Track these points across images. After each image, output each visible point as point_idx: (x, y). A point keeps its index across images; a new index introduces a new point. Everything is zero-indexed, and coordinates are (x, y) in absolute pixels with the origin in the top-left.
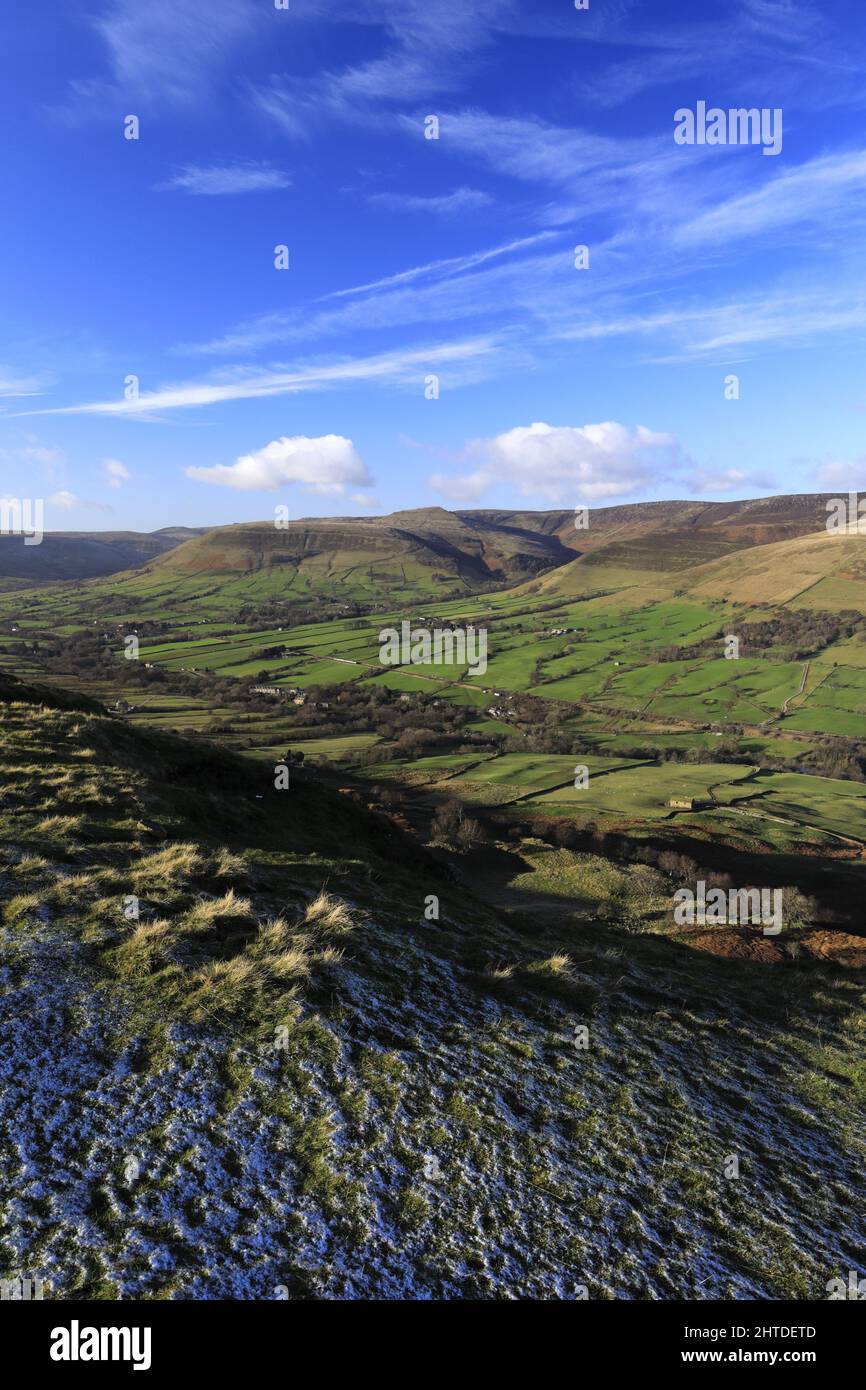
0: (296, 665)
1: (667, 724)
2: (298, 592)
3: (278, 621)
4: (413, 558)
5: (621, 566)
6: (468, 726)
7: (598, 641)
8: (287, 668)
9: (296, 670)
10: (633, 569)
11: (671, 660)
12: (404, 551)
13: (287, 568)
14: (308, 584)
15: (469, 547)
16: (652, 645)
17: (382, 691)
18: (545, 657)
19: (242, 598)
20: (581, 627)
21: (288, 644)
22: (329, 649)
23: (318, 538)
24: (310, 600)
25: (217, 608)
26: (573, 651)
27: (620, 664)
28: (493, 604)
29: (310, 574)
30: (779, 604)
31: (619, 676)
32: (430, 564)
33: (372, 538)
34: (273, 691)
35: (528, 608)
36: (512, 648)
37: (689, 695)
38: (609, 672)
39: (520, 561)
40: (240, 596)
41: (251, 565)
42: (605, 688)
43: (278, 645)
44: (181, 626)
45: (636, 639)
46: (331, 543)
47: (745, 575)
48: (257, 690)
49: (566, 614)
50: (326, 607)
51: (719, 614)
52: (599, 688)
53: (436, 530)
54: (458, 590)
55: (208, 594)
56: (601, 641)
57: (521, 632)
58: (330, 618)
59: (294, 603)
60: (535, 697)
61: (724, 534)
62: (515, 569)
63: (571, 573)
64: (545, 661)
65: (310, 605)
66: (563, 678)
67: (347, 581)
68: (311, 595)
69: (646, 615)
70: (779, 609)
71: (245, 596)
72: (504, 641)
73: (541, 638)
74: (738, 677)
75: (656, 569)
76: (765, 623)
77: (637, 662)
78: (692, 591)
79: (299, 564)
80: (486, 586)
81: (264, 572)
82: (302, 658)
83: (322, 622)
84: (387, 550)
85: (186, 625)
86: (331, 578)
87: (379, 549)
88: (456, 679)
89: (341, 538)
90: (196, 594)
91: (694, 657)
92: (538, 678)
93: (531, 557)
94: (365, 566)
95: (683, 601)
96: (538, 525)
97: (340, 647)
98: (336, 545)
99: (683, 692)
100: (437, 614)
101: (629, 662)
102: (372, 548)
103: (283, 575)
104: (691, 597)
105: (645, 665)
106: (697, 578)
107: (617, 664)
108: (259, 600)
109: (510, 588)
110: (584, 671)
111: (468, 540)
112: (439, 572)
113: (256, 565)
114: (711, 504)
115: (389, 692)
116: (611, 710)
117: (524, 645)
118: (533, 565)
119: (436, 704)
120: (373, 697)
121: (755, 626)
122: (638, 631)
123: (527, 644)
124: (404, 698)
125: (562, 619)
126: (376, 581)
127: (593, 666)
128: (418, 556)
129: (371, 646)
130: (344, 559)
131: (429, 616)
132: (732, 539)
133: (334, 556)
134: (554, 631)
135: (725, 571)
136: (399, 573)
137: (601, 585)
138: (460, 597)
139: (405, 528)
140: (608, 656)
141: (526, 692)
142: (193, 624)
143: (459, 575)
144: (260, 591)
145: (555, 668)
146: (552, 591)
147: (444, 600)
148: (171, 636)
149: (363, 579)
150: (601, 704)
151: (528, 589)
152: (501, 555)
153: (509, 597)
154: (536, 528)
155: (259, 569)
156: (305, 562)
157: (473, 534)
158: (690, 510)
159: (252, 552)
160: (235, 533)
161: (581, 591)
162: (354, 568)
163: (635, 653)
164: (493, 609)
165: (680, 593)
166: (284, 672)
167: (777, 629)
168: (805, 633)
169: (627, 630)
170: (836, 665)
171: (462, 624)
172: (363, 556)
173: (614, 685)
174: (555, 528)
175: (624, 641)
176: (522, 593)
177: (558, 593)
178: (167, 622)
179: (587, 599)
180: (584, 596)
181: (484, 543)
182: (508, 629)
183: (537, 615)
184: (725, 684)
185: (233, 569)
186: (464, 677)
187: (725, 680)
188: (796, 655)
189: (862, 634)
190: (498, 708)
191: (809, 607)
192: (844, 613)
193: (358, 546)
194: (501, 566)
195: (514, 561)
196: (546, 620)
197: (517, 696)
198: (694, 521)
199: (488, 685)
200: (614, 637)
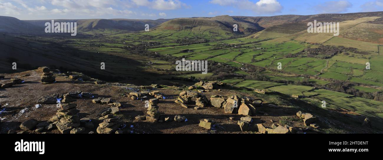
0: (191, 54)
1: (289, 74)
2: (191, 36)
3: (187, 43)
5: (276, 32)
6: (235, 72)
7: (269, 51)
8: (189, 55)
9: (191, 56)
10: (279, 33)
11: (290, 57)
12: (219, 26)
13: (189, 30)
14: (194, 34)
16: (284, 53)
17: (213, 62)
18: (256, 55)
20: (266, 47)
21: (189, 49)
22: (200, 51)
23: (197, 22)
24: (194, 38)
25: (172, 39)
26: (263, 54)
27: (276, 58)
28: (241, 41)
29: (194, 31)
30: (321, 43)
31: (275, 61)
32: (225, 30)
33: (210, 23)
35: (251, 42)
36: (246, 52)
37: (295, 67)
38: (273, 60)
39: (249, 30)
40: (177, 36)
41: (180, 29)
42: (272, 64)
43: (187, 49)
44: (163, 43)
45: (280, 51)
46: (200, 24)
47: (311, 35)
48: (182, 60)
49: (261, 44)
50: (198, 40)
51: (303, 45)
52: (270, 63)
53: (227, 21)
54: (232, 37)
55: (170, 36)
57: (249, 48)
58: (200, 43)
59: (190, 38)
60: (253, 65)
61: (305, 24)
62: (247, 32)
63: (262, 33)
65: (194, 39)
66: (260, 61)
67: (204, 33)
69: (282, 45)
70: (321, 45)
71: (179, 37)
72: (244, 50)
73: (254, 50)
74: (308, 63)
75: (286, 33)
76: (317, 49)
77: (280, 57)
78: (295, 39)
80: (239, 36)
81: (183, 31)
82: (193, 53)
83: (197, 44)
84: (214, 26)
86: (199, 33)
87: (212, 25)
88: (232, 60)
89: (202, 23)
90: (167, 35)
91: (296, 57)
92: (254, 60)
93: (251, 29)
94: (208, 30)
95: (293, 42)
97: (203, 50)
99: (293, 66)
100: (227, 43)
101: (278, 57)
102: (210, 25)
103: (188, 31)
104: (295, 41)
105: (282, 58)
106: (297, 36)
107: (275, 58)
108: (182, 38)
109: (246, 37)
110: (266, 59)
112: (227, 32)
113: (181, 29)
114: (301, 16)
115: (215, 62)
116: (273, 70)
117: (250, 52)
118: (252, 31)
119: (227, 66)
120: (211, 63)
121: (314, 49)
122: (280, 49)
123: (250, 51)
124: (219, 64)
125: (260, 45)
126: (211, 34)
127: (268, 58)
128: (222, 27)
129: (210, 50)
130: (203, 28)
131: (225, 43)
133: (201, 27)
134: (258, 48)
135: (305, 34)
136: (217, 32)
137: (270, 37)
138: (232, 39)
139: (219, 20)
140: (272, 55)
141: (251, 64)
142: (166, 43)
143: (232, 33)
144: (182, 35)
145: (258, 58)
146: (257, 38)
147: (228, 39)
148: (161, 46)
149: (208, 33)
150: (271, 68)
151: (251, 37)
152: (243, 28)
153: (245, 39)
154: (253, 21)
155: (182, 30)
156: (193, 28)
157: (236, 22)
158: (295, 17)
159: (180, 25)
160: (176, 21)
162: (206, 30)
163: (280, 55)
164: (242, 42)
165: (292, 40)
166: (189, 56)
167: (320, 50)
168: (328, 52)
169: (277, 49)
170: (336, 61)
171: (233, 46)
172: (208, 27)
173: (274, 63)
174: (258, 21)
175: (277, 52)
176: (249, 38)
177: (259, 38)
178: (160, 42)
179: (267, 40)
180: (266, 39)
181: (239, 25)
182: (245, 47)
183: (253, 44)
184: (305, 64)
185: (175, 29)
186: (234, 59)
187: (305, 63)
188: (325, 58)
189: (345, 52)
190: (243, 68)
191: (329, 45)
192: (339, 47)
193: (207, 25)
194: (243, 31)
195: (247, 30)
196: (255, 45)
197: (248, 65)
198: (296, 20)
199: (240, 62)
200: (274, 50)
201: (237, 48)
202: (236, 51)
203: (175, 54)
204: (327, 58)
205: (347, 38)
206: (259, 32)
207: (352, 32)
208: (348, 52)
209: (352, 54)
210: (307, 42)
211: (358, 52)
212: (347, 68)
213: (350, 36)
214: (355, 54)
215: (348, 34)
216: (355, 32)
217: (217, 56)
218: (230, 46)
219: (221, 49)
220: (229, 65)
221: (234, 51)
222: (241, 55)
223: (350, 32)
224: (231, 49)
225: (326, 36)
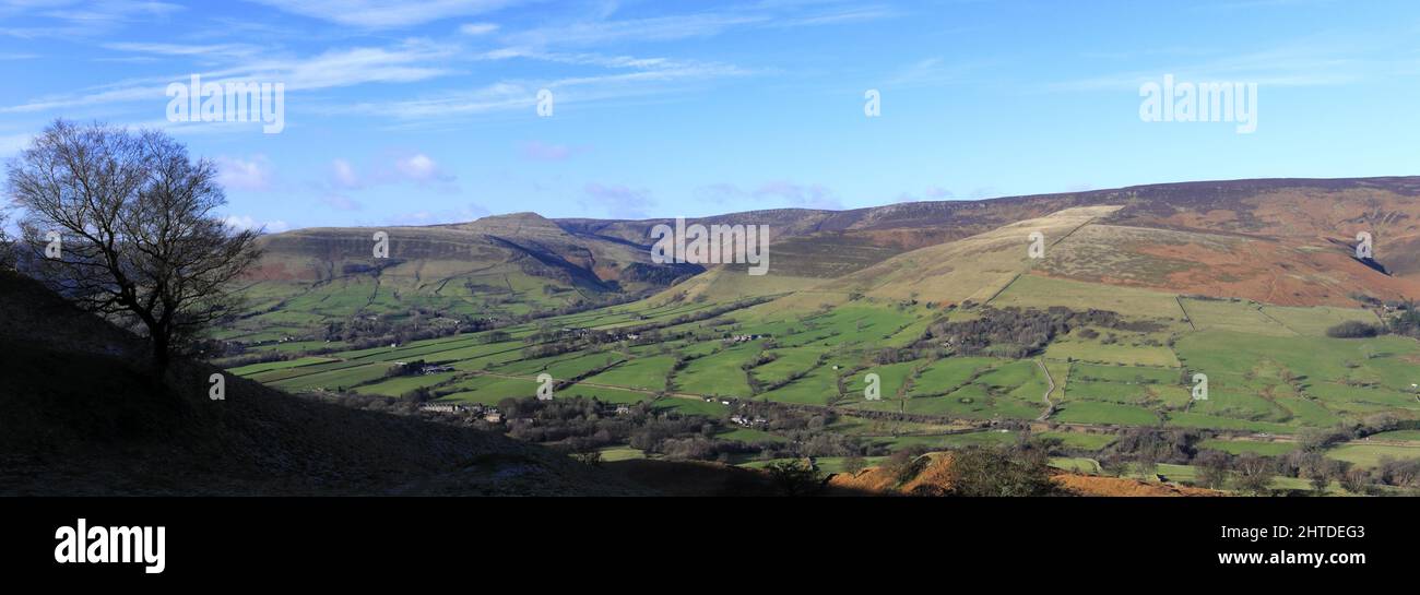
0: (451, 381)
1: (941, 423)
2: (389, 306)
3: (387, 337)
4: (517, 268)
6: (717, 436)
7: (795, 346)
8: (442, 385)
9: (460, 386)
10: (783, 275)
11: (892, 361)
12: (506, 259)
13: (366, 279)
14: (396, 297)
15: (577, 256)
16: (860, 347)
17: (593, 402)
18: (752, 364)
19: (320, 314)
20: (769, 332)
21: (427, 359)
22: (480, 364)
23: (400, 245)
24: (408, 315)
25: (294, 325)
26: (777, 357)
27: (839, 368)
28: (642, 314)
29: (396, 286)
30: (982, 303)
31: (845, 380)
32: (538, 274)
33: (465, 245)
34: (450, 409)
35: (688, 316)
36: (700, 356)
37: (940, 395)
38: (833, 377)
39: (639, 271)
40: (315, 310)
41: (319, 276)
42: (843, 391)
43: (416, 359)
44: (256, 345)
45: (837, 344)
46: (416, 250)
47: (928, 275)
48: (428, 408)
49: (735, 321)
50: (434, 321)
51: (915, 315)
52: (835, 391)
53: (536, 237)
54: (581, 302)
55: (273, 310)
56: (800, 346)
57: (698, 340)
58: (450, 333)
59: (387, 317)
60: (776, 404)
61: (871, 239)
62: (634, 279)
63: (717, 280)
64: (751, 367)
65: (411, 319)
66: (786, 383)
67: (442, 293)
68: (404, 309)
69: (828, 320)
70: (984, 307)
71: (323, 311)
72: (682, 349)
73: (728, 345)
74: (977, 376)
75: (809, 275)
76: (976, 322)
77: (856, 364)
78: (867, 295)
79: (379, 274)
81: (337, 285)
82: (452, 374)
83: (438, 337)
84: (484, 258)
85: (263, 343)
86: (422, 291)
87: (476, 257)
88: (663, 389)
89: (427, 245)
90: (259, 309)
91: (915, 358)
92: (758, 384)
94: (461, 276)
95: (862, 304)
96: (640, 235)
97: (496, 360)
98: (422, 252)
99: (931, 393)
100: (582, 325)
101: (848, 367)
102: (466, 256)
103: (361, 287)
104: (871, 300)
105: (867, 368)
106: (869, 280)
107: (835, 368)
108: (345, 314)
109: (640, 298)
110: (802, 376)
111: (573, 248)
112: (553, 282)
113: (325, 276)
114: (831, 213)
115: (602, 404)
116: (867, 413)
117: (713, 353)
119: (666, 414)
120: (590, 410)
121: (966, 325)
122: (833, 335)
123: (716, 351)
124: (620, 410)
125: (734, 326)
126: (476, 293)
127: (810, 370)
128: (523, 264)
130: (433, 268)
131: (573, 326)
132: (879, 244)
133: (421, 266)
134: (737, 338)
135: (899, 273)
136: (504, 284)
137: (754, 294)
138: (588, 309)
139: (499, 234)
140: (819, 359)
141: (757, 398)
142: (273, 342)
143: (574, 285)
144: (338, 305)
145: (766, 374)
146: (700, 299)
147: (574, 311)
148: (259, 357)
149: (462, 292)
150: (852, 407)
151: (671, 297)
152: (614, 265)
153: (650, 308)
154: (635, 238)
155: (329, 280)
156: (386, 272)
157: (578, 242)
158: (810, 217)
159: (318, 261)
160: (295, 239)
161: (734, 299)
162: (448, 279)
163: (846, 356)
164: (642, 318)
165: (857, 297)
166: (443, 389)
167: (991, 327)
168: (1021, 330)
169: (821, 334)
170: (1070, 360)
171: (622, 334)
172: (458, 266)
173: (849, 389)
175: (826, 345)
176: (663, 302)
177: (708, 301)
178: (239, 340)
179: (747, 307)
180: (744, 302)
181: (592, 252)
182: (679, 337)
183: (703, 323)
184: (969, 383)
185: (296, 280)
186: (672, 388)
187: (967, 379)
188: (1025, 352)
189: (1081, 329)
190: (744, 416)
191: (1014, 305)
192: (1053, 310)
193: (450, 254)
194: (616, 276)
195: (632, 270)
196: (717, 328)
197: (751, 403)
198: (817, 230)
199: (707, 394)
200: (811, 342)
201: (645, 342)
202: (651, 355)
203: (366, 383)
204: (1032, 353)
205: (1065, 277)
206: (695, 277)
207: (1074, 257)
208: (1091, 326)
209: (1108, 333)
210: (923, 299)
211: (1124, 324)
212: (1125, 382)
213: (1073, 270)
214: (1119, 333)
215: (1064, 264)
216: (1083, 253)
217: (579, 378)
218: (606, 337)
219: (574, 350)
220: (674, 411)
222: (690, 368)
223: (1067, 255)
224: (620, 346)
225: (986, 273)
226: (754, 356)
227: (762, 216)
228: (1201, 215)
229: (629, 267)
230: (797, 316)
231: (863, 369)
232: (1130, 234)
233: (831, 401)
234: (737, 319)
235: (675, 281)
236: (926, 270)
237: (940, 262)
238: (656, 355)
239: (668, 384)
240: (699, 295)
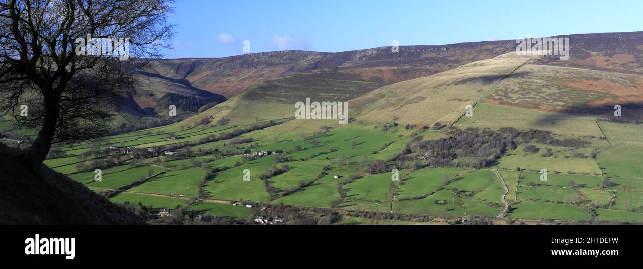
5: (279, 101)
7: (303, 160)
10: (290, 103)
11: (381, 172)
16: (355, 160)
18: (269, 175)
20: (279, 149)
26: (288, 168)
27: (339, 177)
28: (176, 135)
30: (449, 125)
31: (347, 186)
35: (214, 136)
36: (226, 168)
37: (420, 198)
38: (335, 184)
39: (172, 99)
42: (344, 196)
45: (336, 158)
47: (405, 104)
49: (253, 140)
51: (396, 135)
52: (337, 196)
54: (125, 125)
56: (307, 160)
57: (223, 155)
60: (290, 206)
61: (359, 75)
63: (237, 107)
64: (268, 177)
66: (295, 191)
69: (328, 139)
70: (451, 128)
72: (211, 163)
73: (248, 159)
74: (448, 183)
76: (444, 140)
77: (353, 174)
80: (147, 121)
88: (197, 196)
92: (274, 191)
93: (181, 97)
95: (355, 126)
96: (172, 71)
100: (126, 144)
101: (346, 176)
104: (361, 123)
105: (361, 177)
107: (336, 177)
110: (310, 184)
114: (326, 54)
116: (367, 213)
117: (237, 166)
118: (184, 103)
119: (200, 216)
121: (437, 142)
122: (332, 151)
123: (238, 164)
124: (162, 214)
125: (253, 143)
127: (316, 179)
129: (82, 172)
132: (365, 79)
134: (256, 154)
135: (382, 101)
137: (275, 117)
138: (129, 131)
140: (322, 170)
141: (274, 202)
143: (119, 112)
145: (280, 182)
146: (224, 122)
151: (199, 121)
152: (152, 95)
153: (182, 129)
154: (170, 74)
158: (310, 58)
161: (251, 122)
163: (344, 167)
164: (176, 138)
167: (457, 144)
168: (481, 146)
169: (323, 150)
170: (519, 169)
171: (160, 151)
173: (348, 194)
174: (188, 73)
175: (328, 159)
176: (193, 125)
177: (230, 124)
179: (262, 128)
180: (259, 125)
182: (207, 153)
183: (227, 142)
184: (443, 188)
186: (204, 195)
187: (440, 185)
188: (484, 163)
189: (526, 145)
190: (265, 217)
191: (474, 126)
192: (503, 130)
194: (153, 104)
195: (166, 100)
196: (239, 145)
197: (269, 206)
198: (315, 68)
199: (233, 199)
200: (315, 156)
201: (180, 157)
202: (185, 168)
204: (489, 164)
205: (511, 104)
207: (518, 89)
208: (533, 143)
209: (546, 148)
210: (402, 122)
211: (558, 141)
212: (562, 186)
213: (517, 99)
214: (554, 148)
215: (510, 95)
216: (524, 86)
217: (126, 188)
218: (147, 154)
219: (121, 164)
220: (207, 214)
221: (175, 166)
222: (218, 178)
223: (512, 88)
224: (159, 161)
225: (451, 102)
226: (270, 169)
227: (272, 56)
228: (607, 58)
229: (164, 97)
230: (303, 136)
231: (358, 178)
232: (558, 72)
233: (335, 204)
234: (255, 138)
235: (202, 107)
236: (404, 99)
237: (414, 93)
238: (189, 168)
239: (201, 191)
240: (223, 119)
